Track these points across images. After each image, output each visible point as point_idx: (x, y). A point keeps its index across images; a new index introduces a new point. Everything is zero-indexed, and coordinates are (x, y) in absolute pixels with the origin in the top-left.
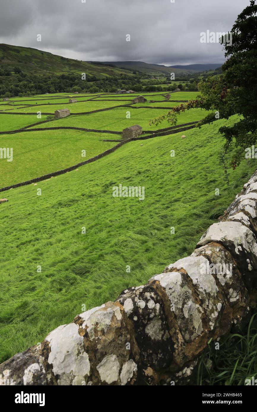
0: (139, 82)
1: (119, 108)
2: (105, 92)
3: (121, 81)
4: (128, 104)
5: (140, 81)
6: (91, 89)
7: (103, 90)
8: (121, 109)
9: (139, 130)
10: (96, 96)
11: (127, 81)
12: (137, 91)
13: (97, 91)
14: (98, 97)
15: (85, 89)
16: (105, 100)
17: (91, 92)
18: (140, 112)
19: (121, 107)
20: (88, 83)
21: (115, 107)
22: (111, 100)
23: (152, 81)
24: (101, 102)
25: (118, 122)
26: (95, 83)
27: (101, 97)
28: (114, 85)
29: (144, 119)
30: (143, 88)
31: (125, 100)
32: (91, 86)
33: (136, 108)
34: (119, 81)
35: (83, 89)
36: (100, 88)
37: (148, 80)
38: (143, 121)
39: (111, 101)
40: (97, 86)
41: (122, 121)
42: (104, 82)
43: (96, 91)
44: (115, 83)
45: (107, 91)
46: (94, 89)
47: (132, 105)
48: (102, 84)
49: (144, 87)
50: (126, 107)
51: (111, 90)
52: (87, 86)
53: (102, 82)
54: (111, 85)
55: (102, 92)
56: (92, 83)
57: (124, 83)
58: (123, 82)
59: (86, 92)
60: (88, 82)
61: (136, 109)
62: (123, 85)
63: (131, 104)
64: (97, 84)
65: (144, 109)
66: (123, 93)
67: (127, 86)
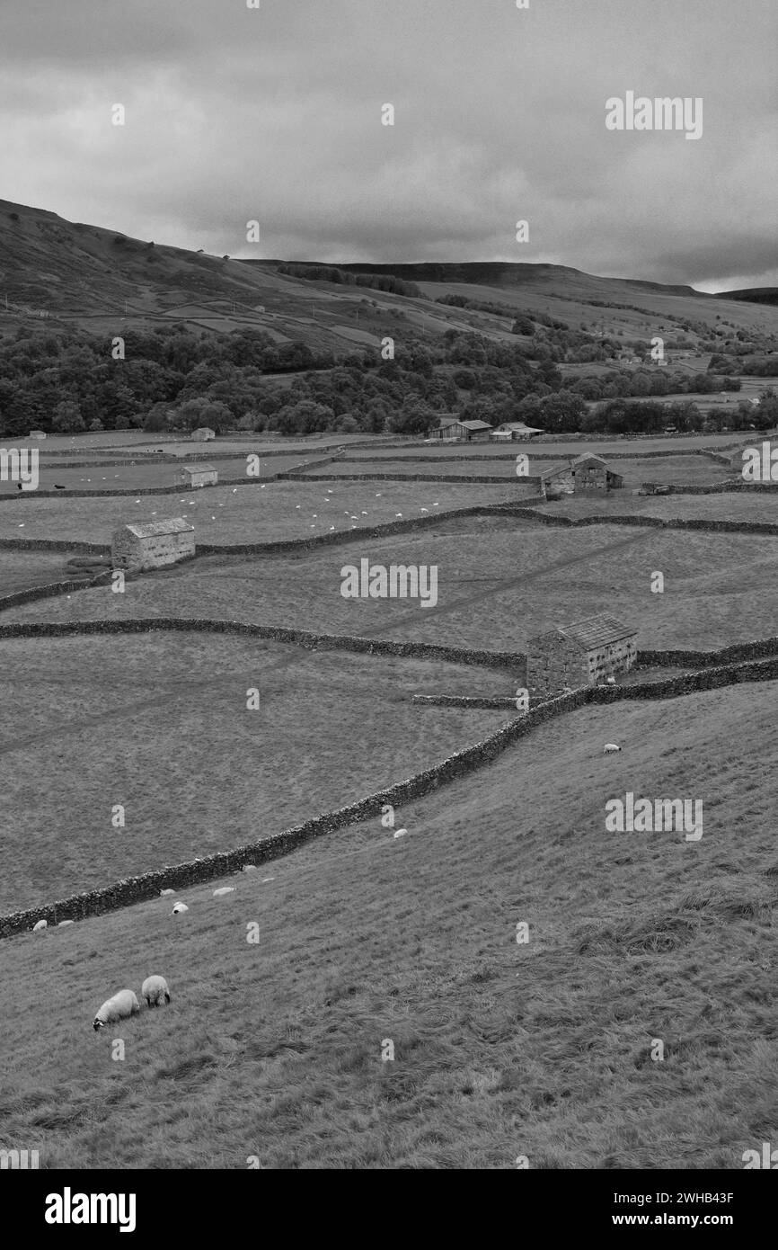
0: (551, 378)
1: (468, 520)
2: (365, 431)
3: (449, 370)
4: (519, 504)
5: (557, 375)
6: (289, 411)
7: (358, 419)
8: (481, 528)
9: (619, 646)
10: (321, 451)
11: (481, 370)
12: (551, 430)
13: (323, 428)
14: (333, 460)
15: (248, 416)
16: (381, 477)
17: (288, 429)
18: (593, 547)
19: (480, 519)
20: (265, 378)
21: (443, 517)
22: (415, 478)
23: (631, 374)
24: (358, 487)
25: (476, 599)
26: (306, 379)
27: (353, 460)
28: (413, 396)
29: (625, 588)
30: (587, 410)
31: (496, 480)
32: (286, 399)
33: (565, 522)
34: (437, 369)
35: (239, 415)
36: (339, 410)
37: (608, 370)
38: (623, 598)
39: (414, 484)
40: (318, 399)
41: (499, 597)
42: (357, 377)
43: (313, 426)
44: (418, 384)
45: (377, 428)
46: (303, 413)
47: (544, 509)
48: (341, 388)
49: (593, 406)
50: (510, 520)
51: (400, 422)
52: (260, 397)
53: (345, 375)
54: (396, 391)
55: (349, 430)
56: (284, 381)
57: (466, 382)
58: (459, 376)
59: (260, 429)
60: (266, 372)
61: (566, 530)
62: (463, 395)
63: (535, 502)
64: (316, 387)
65: (615, 528)
66: (475, 438)
67: (487, 402)
